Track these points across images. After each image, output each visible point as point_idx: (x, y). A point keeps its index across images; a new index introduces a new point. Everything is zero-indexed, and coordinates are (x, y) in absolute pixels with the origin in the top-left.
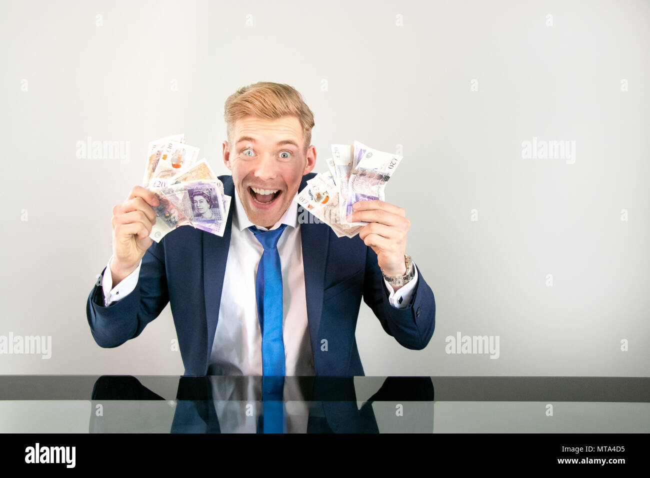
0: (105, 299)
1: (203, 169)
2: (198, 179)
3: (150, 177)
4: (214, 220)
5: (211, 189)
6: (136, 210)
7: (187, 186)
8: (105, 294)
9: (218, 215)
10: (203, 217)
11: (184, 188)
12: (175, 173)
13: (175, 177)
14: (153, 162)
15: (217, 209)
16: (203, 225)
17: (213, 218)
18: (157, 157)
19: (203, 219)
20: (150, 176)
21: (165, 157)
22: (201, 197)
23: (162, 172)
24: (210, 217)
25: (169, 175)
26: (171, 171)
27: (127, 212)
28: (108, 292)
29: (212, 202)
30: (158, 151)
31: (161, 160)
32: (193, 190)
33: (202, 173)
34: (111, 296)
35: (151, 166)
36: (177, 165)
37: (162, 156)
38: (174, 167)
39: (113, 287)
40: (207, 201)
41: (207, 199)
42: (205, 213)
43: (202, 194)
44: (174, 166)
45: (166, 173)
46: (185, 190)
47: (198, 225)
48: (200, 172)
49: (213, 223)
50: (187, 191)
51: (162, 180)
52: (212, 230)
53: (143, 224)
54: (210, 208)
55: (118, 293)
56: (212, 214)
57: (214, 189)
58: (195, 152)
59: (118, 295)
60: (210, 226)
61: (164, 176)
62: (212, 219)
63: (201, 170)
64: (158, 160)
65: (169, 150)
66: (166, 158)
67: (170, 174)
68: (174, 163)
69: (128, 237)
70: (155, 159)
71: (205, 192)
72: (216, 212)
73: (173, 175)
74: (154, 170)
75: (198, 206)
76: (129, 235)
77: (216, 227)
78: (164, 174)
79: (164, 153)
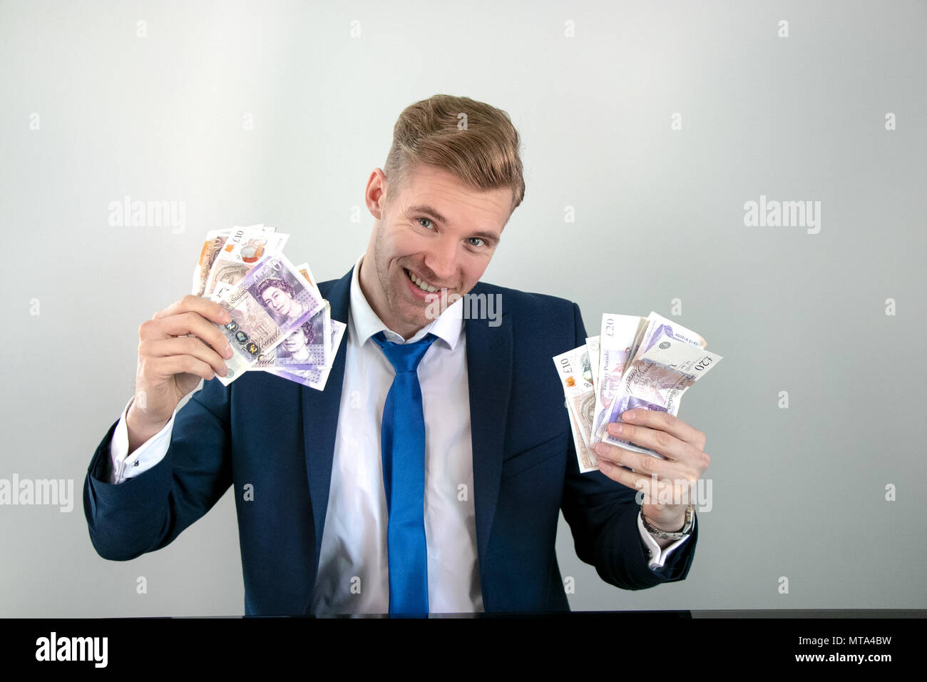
0: (116, 473)
4: (311, 364)
8: (116, 465)
9: (321, 355)
10: (293, 359)
12: (248, 269)
14: (208, 252)
15: (320, 347)
16: (291, 372)
17: (311, 360)
18: (215, 246)
19: (292, 362)
20: (206, 275)
21: (230, 249)
23: (225, 268)
25: (237, 272)
26: (241, 266)
28: (121, 460)
30: (218, 238)
31: (223, 252)
34: (125, 466)
35: (206, 259)
36: (252, 258)
37: (225, 246)
39: (130, 452)
42: (298, 351)
44: (246, 260)
45: (233, 270)
47: (281, 371)
49: (308, 369)
52: (305, 379)
55: (137, 464)
59: (137, 467)
60: (303, 373)
61: (229, 276)
62: (307, 362)
64: (219, 250)
65: (237, 239)
66: (232, 249)
67: (240, 270)
68: (246, 256)
69: (164, 379)
70: (212, 247)
74: (211, 264)
77: (314, 375)
78: (228, 271)
79: (229, 242)
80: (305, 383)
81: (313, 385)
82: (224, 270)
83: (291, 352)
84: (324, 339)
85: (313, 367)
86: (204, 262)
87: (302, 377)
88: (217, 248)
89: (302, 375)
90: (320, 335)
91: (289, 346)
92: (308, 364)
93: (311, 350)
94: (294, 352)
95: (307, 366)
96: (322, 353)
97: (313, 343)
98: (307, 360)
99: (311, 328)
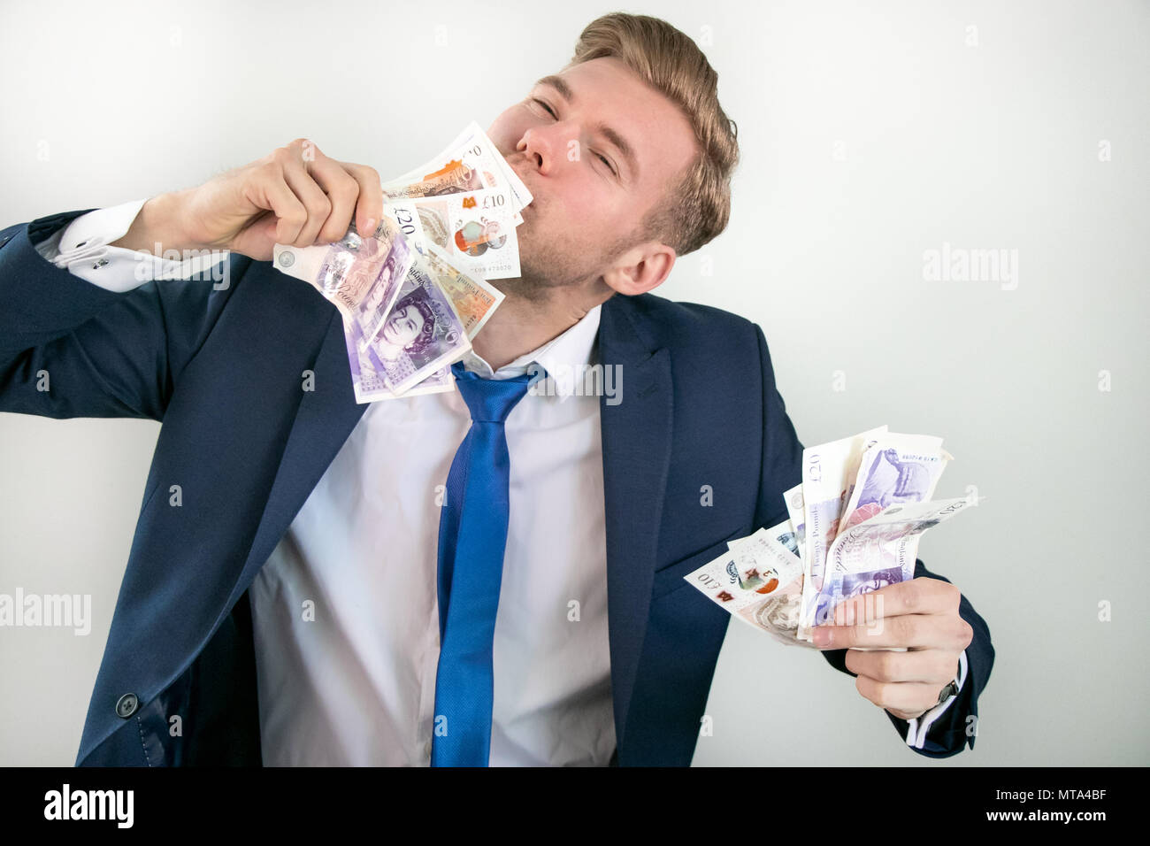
1: (479, 301)
2: (453, 300)
3: (412, 192)
4: (385, 369)
5: (450, 338)
6: (326, 193)
7: (429, 282)
11: (421, 275)
12: (444, 246)
13: (437, 249)
14: (446, 177)
15: (412, 368)
17: (389, 366)
20: (414, 192)
21: (469, 203)
22: (420, 321)
23: (435, 215)
24: (389, 358)
25: (435, 233)
26: (446, 233)
27: (311, 175)
29: (421, 349)
31: (458, 198)
32: (428, 297)
33: (470, 303)
35: (436, 181)
36: (464, 242)
37: (468, 195)
38: (456, 237)
40: (418, 338)
41: (424, 336)
42: (391, 343)
43: (429, 322)
44: (459, 236)
45: (436, 226)
46: (419, 280)
48: (470, 296)
49: (375, 369)
50: (417, 285)
51: (417, 223)
52: (360, 374)
53: (306, 223)
54: (408, 350)
56: (396, 360)
57: (455, 344)
58: (509, 267)
61: (426, 222)
62: (384, 363)
63: (476, 299)
64: (456, 190)
65: (490, 202)
66: (470, 207)
68: (464, 234)
71: (435, 327)
72: (404, 367)
73: (439, 241)
74: (431, 193)
75: (398, 321)
76: (268, 202)
77: (370, 382)
78: (432, 220)
79: (478, 195)
80: (355, 377)
81: (357, 387)
82: (431, 215)
83: (384, 336)
84: (425, 367)
85: (382, 373)
86: (430, 181)
87: (359, 368)
88: (459, 184)
89: (362, 366)
90: (427, 359)
91: (390, 328)
92: (382, 364)
93: (402, 358)
94: (386, 339)
95: (379, 365)
96: (406, 375)
97: (411, 356)
98: (387, 361)
99: (428, 343)
